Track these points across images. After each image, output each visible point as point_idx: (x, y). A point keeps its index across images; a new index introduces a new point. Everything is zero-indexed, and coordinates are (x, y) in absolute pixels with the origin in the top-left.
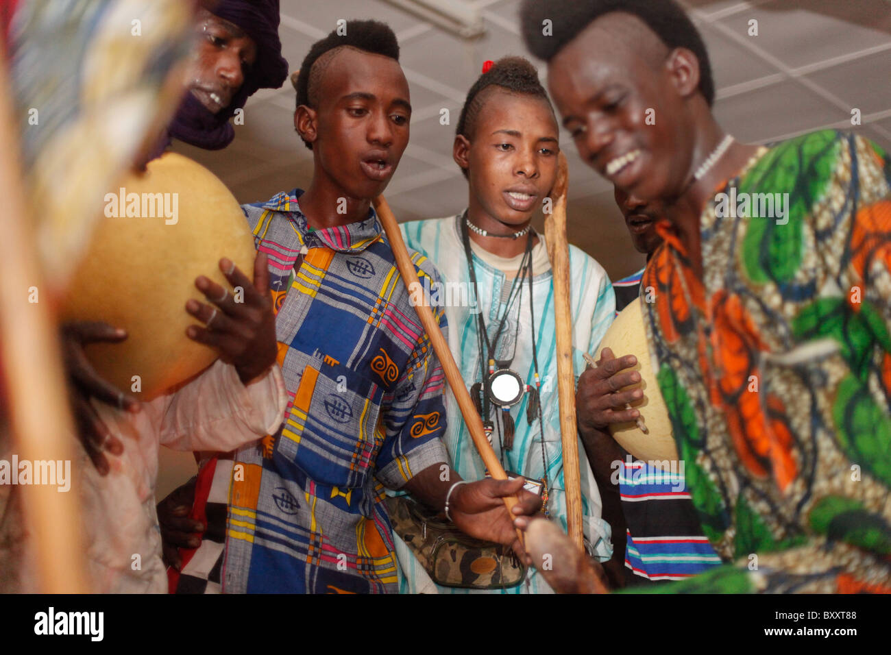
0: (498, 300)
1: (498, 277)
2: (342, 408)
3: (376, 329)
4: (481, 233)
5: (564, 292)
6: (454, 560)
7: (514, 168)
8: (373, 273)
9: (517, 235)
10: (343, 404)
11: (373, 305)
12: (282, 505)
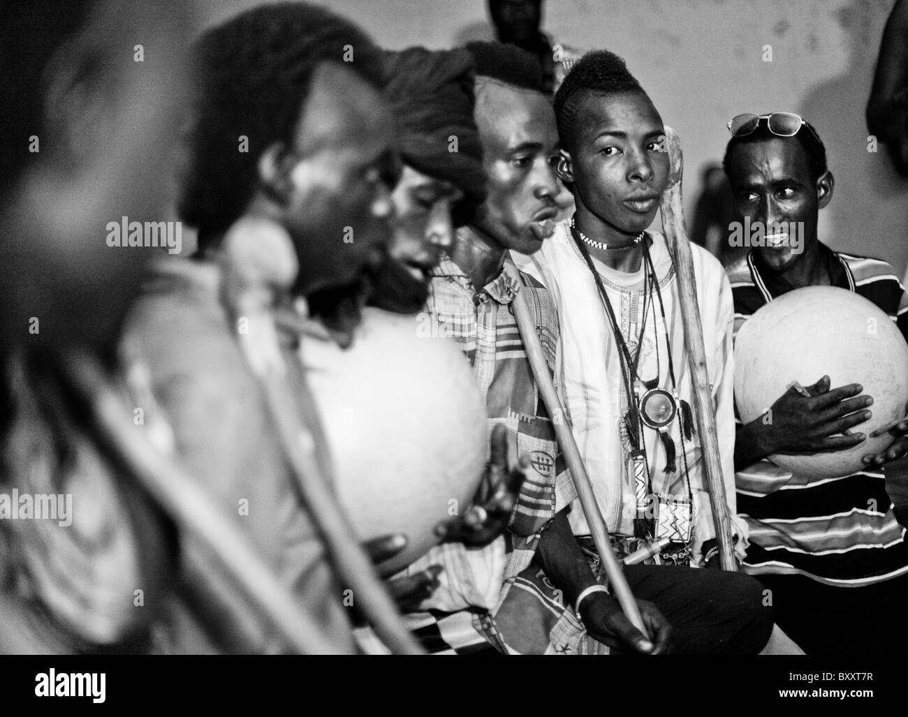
0: (628, 320)
1: (626, 295)
7: (627, 175)
9: (637, 241)
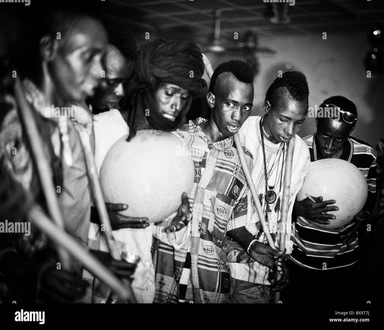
2: (223, 211)
3: (235, 178)
4: (267, 135)
5: (291, 160)
6: (235, 255)
8: (233, 155)
10: (223, 209)
11: (234, 168)
12: (208, 252)
